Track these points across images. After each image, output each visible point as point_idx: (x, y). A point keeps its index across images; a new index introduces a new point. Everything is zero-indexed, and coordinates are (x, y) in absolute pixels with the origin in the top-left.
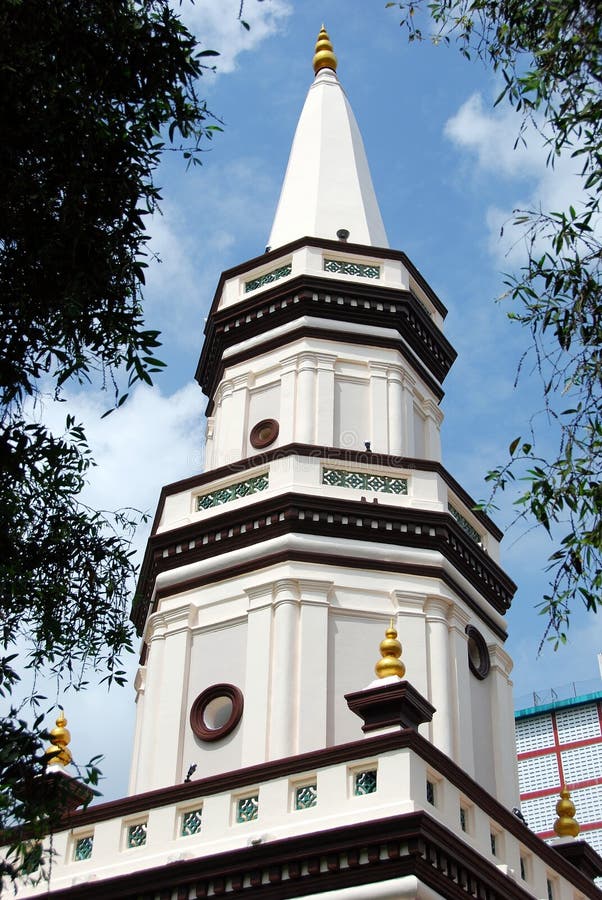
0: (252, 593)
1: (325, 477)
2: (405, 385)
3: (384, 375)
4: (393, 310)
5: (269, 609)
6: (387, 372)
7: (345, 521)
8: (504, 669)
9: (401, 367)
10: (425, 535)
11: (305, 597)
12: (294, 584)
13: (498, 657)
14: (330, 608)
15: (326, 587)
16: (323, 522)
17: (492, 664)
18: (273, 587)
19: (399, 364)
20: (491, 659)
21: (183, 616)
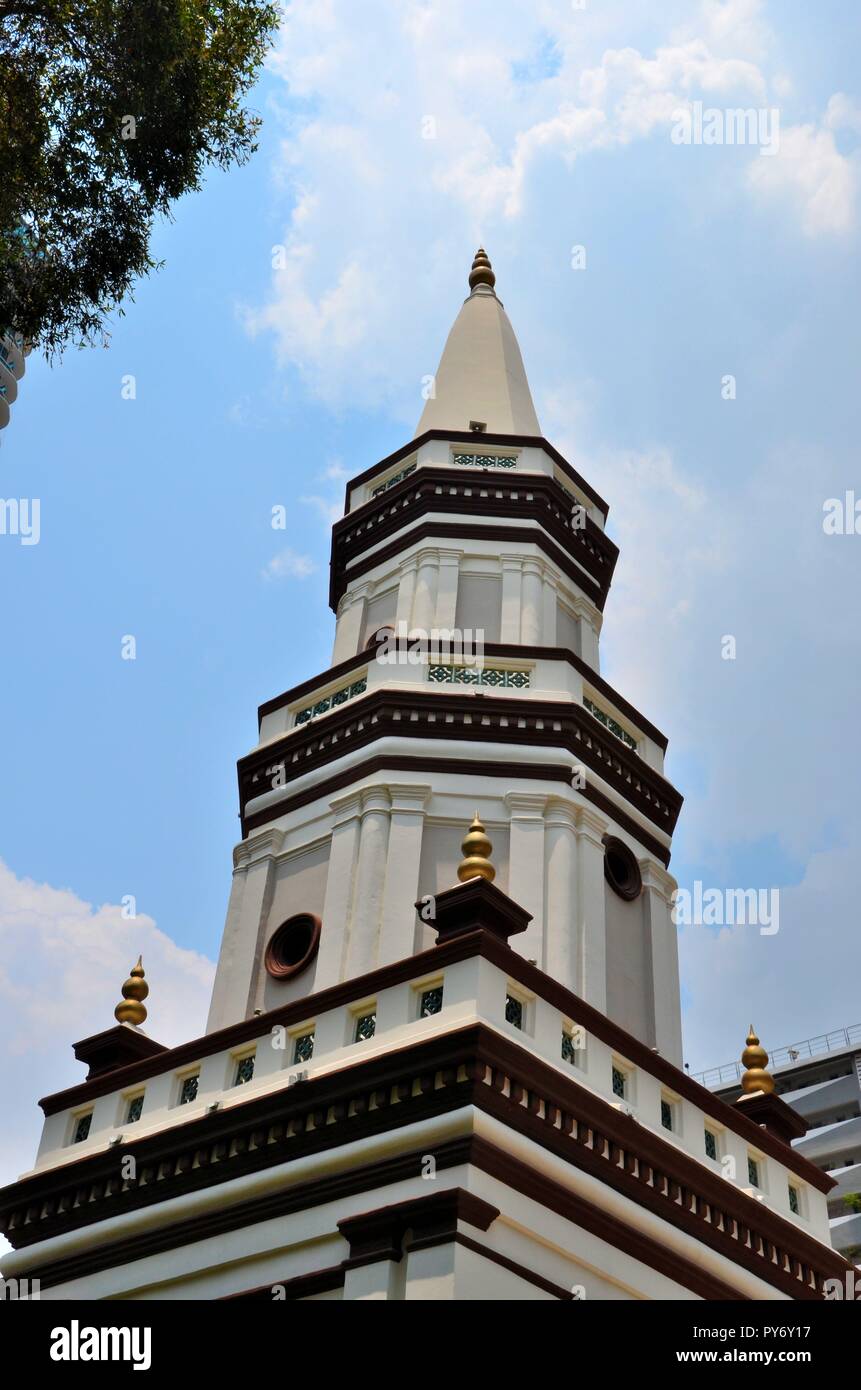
0: (337, 807)
1: (431, 674)
2: (545, 578)
3: (518, 567)
4: (530, 497)
5: (355, 823)
6: (523, 564)
7: (450, 719)
8: (663, 892)
9: (538, 558)
10: (548, 730)
11: (397, 805)
12: (387, 792)
13: (653, 875)
14: (426, 817)
15: (421, 793)
16: (423, 721)
17: (644, 883)
18: (361, 798)
19: (537, 555)
20: (643, 877)
21: (267, 843)
